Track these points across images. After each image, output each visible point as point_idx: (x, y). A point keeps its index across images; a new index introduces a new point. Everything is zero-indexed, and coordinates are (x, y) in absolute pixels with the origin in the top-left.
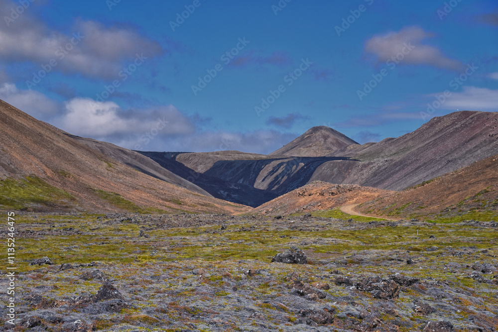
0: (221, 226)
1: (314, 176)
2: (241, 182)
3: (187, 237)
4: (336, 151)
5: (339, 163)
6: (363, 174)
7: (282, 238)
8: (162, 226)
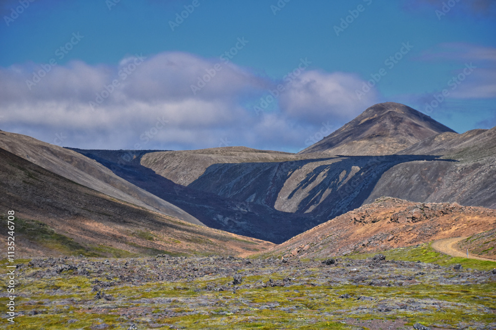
0: (232, 277)
1: (377, 189)
2: (252, 200)
3: (180, 299)
4: (415, 146)
5: (421, 165)
6: (464, 185)
7: (343, 300)
8: (129, 280)
